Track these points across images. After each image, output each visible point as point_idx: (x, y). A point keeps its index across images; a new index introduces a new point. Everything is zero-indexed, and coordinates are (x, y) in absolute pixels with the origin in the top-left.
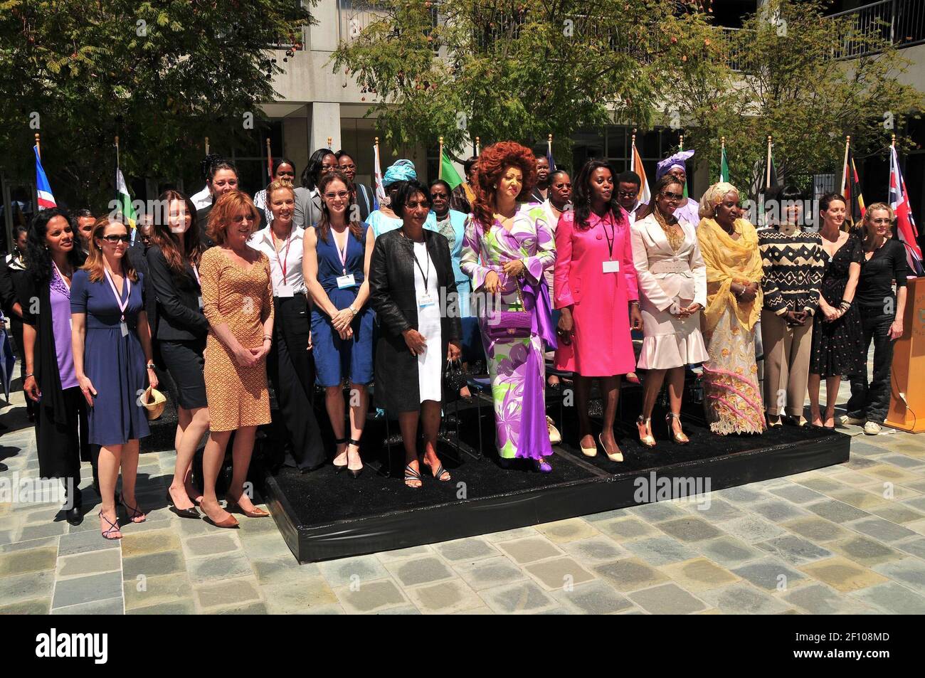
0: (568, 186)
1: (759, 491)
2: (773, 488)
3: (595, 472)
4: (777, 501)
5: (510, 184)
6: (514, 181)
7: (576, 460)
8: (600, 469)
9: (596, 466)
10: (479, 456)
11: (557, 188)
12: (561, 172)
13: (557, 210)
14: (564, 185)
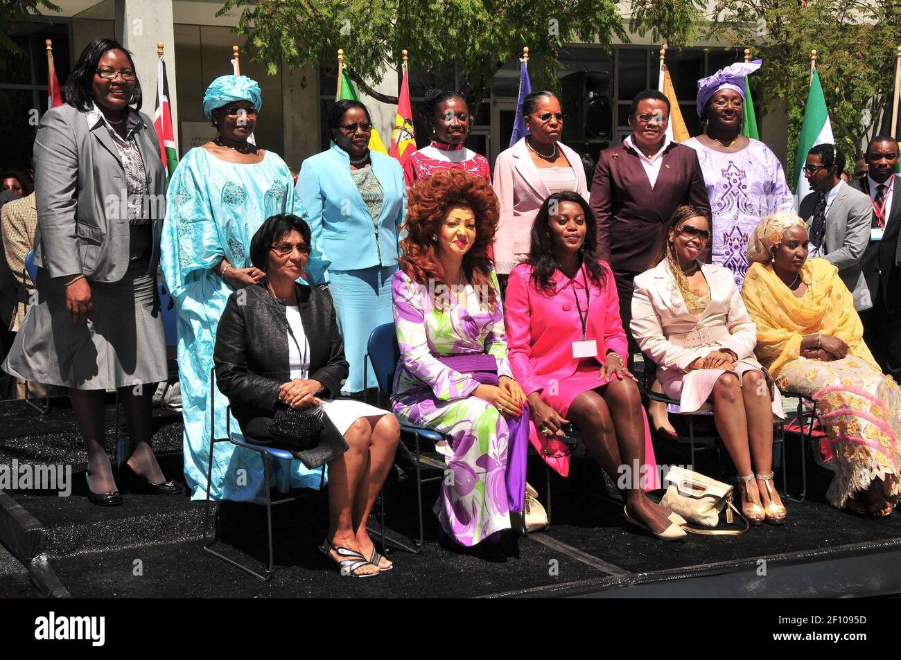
0: (558, 116)
3: (606, 570)
5: (455, 233)
6: (462, 229)
7: (573, 552)
8: (614, 566)
9: (607, 561)
10: (419, 547)
11: (541, 120)
12: (544, 94)
13: (539, 156)
14: (553, 116)
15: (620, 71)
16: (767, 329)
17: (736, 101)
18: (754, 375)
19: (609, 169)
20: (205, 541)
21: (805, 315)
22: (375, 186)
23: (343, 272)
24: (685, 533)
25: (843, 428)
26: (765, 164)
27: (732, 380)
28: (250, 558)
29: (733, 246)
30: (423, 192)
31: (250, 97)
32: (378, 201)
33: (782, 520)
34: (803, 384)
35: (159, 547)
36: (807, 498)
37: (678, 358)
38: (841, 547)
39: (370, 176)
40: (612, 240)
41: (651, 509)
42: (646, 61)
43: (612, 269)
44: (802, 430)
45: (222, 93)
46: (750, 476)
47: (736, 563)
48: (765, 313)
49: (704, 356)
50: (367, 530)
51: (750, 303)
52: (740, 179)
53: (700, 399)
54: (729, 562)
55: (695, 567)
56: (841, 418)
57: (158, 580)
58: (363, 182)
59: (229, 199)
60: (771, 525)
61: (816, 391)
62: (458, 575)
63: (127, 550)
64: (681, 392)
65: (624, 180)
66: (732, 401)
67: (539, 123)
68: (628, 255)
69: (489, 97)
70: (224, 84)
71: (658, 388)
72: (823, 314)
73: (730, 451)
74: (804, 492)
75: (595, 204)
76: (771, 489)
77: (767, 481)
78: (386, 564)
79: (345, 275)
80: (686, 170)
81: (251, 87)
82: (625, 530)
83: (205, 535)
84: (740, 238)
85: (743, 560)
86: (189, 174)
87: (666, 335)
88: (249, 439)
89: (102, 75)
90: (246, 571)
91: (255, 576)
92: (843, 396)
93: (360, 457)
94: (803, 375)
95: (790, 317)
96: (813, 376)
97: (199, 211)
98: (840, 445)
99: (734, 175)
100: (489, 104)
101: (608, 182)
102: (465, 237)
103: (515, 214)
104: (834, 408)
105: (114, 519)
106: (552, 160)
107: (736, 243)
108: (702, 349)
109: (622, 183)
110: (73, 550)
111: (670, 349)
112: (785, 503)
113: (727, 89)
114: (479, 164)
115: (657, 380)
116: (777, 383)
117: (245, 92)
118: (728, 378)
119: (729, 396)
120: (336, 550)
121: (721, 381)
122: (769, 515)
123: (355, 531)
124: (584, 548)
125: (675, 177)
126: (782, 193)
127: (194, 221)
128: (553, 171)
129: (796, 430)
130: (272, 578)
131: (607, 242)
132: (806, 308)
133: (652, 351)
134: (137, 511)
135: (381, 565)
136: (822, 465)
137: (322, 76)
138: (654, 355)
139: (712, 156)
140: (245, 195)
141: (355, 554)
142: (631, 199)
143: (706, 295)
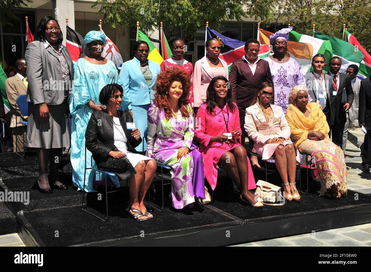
0: (218, 48)
1: (336, 233)
2: (345, 232)
3: (233, 219)
4: (347, 239)
5: (175, 91)
6: (177, 89)
7: (221, 212)
8: (236, 217)
9: (234, 215)
10: (162, 209)
11: (212, 49)
12: (213, 39)
13: (211, 63)
14: (216, 48)
15: (243, 31)
16: (295, 129)
17: (283, 43)
18: (290, 146)
19: (237, 68)
20: (83, 207)
21: (309, 124)
22: (149, 73)
23: (137, 106)
24: (263, 205)
25: (323, 166)
26: (295, 68)
27: (282, 148)
28: (100, 213)
29: (281, 99)
30: (163, 75)
31: (101, 39)
32: (150, 79)
33: (299, 200)
34: (308, 149)
35: (65, 209)
36: (308, 192)
37: (261, 139)
38: (320, 210)
39: (148, 70)
40: (237, 95)
41: (250, 196)
42: (253, 28)
43: (238, 106)
44: (307, 167)
45: (90, 38)
46: (287, 184)
47: (281, 216)
48: (294, 123)
49: (271, 138)
50: (144, 203)
51: (289, 119)
52: (284, 73)
53: (270, 155)
54: (279, 216)
55: (266, 217)
56: (322, 162)
57: (65, 221)
58: (145, 72)
59: (92, 78)
60: (295, 202)
61: (313, 152)
62: (177, 220)
63: (53, 210)
64: (263, 152)
65: (243, 72)
66: (282, 155)
67: (211, 50)
68: (243, 100)
69: (194, 40)
70: (91, 34)
71: (254, 151)
72: (315, 123)
73: (280, 174)
74: (307, 190)
75: (231, 81)
76: (295, 189)
77: (293, 185)
78: (150, 216)
79: (137, 107)
80: (265, 69)
81: (101, 35)
82: (241, 204)
83: (83, 204)
84: (283, 96)
85: (284, 215)
86: (78, 68)
87: (258, 130)
88: (99, 168)
89: (48, 30)
90: (98, 218)
91: (101, 220)
92: (322, 154)
93: (141, 176)
94: (308, 146)
95: (303, 124)
96: (311, 147)
97: (81, 82)
98: (322, 172)
99: (282, 72)
100: (193, 43)
101: (236, 73)
102: (179, 92)
103: (202, 84)
104: (319, 158)
105: (49, 198)
106: (216, 64)
107: (282, 97)
108: (271, 136)
109: (242, 73)
110: (33, 209)
111: (259, 135)
112: (300, 194)
113: (280, 39)
114: (189, 66)
115: (254, 148)
116: (298, 149)
117: (99, 37)
118: (280, 147)
119: (281, 154)
120: (132, 210)
121: (278, 148)
122: (294, 198)
123: (140, 203)
124: (225, 210)
125: (262, 71)
126: (301, 79)
127: (79, 86)
128: (216, 69)
129: (305, 167)
130: (107, 220)
131: (236, 95)
132: (310, 121)
133: (252, 136)
134: (57, 195)
135: (148, 216)
136: (314, 180)
137: (130, 31)
138: (253, 138)
139: (275, 64)
140: (98, 76)
141: (139, 212)
142: (245, 79)
143: (272, 115)
